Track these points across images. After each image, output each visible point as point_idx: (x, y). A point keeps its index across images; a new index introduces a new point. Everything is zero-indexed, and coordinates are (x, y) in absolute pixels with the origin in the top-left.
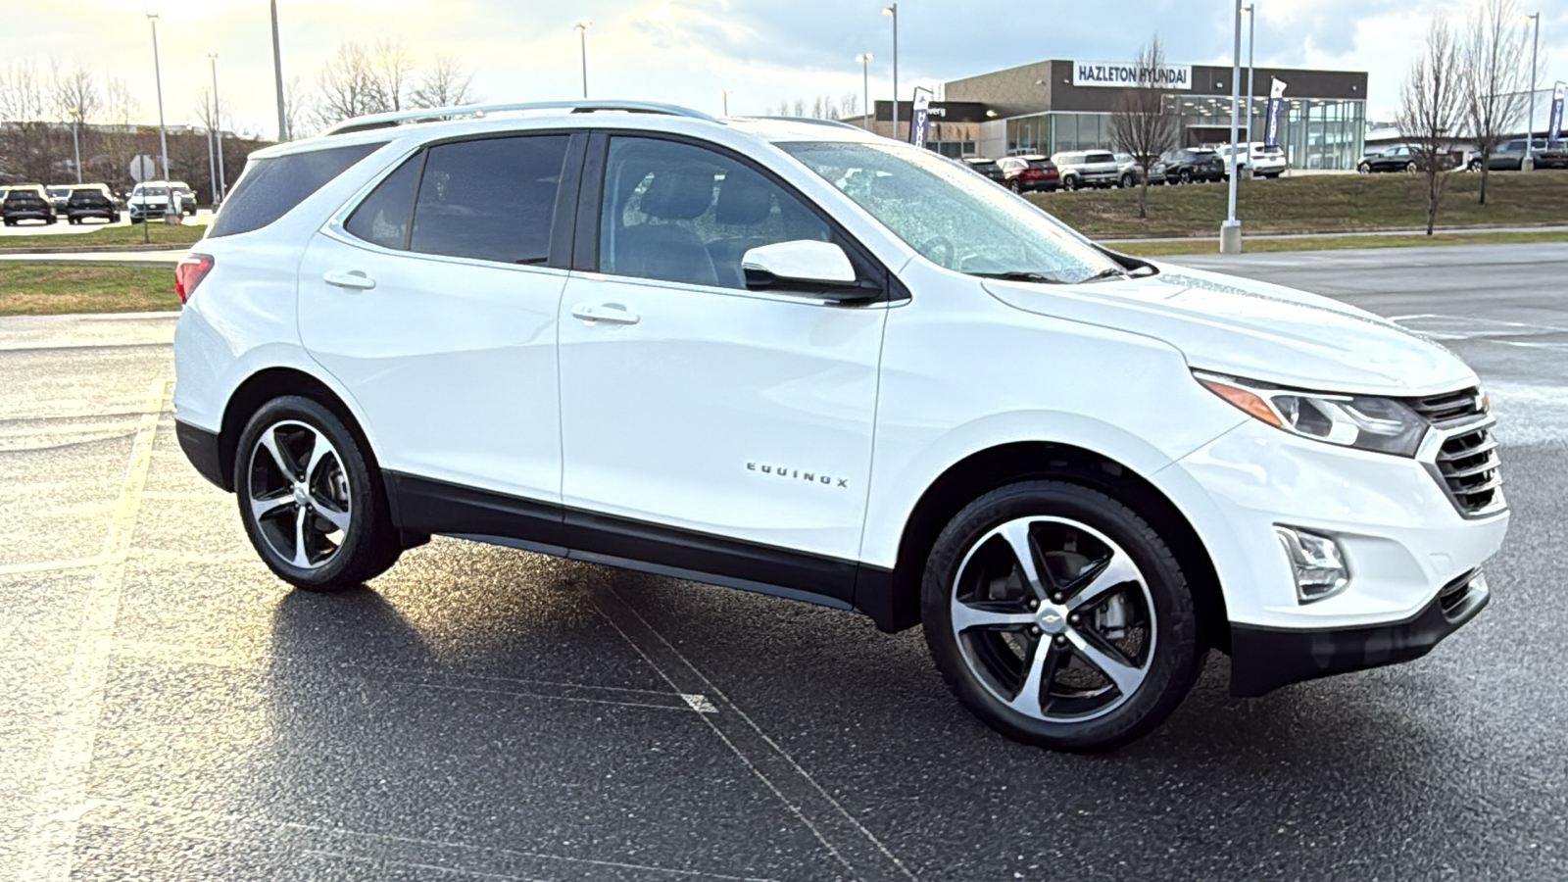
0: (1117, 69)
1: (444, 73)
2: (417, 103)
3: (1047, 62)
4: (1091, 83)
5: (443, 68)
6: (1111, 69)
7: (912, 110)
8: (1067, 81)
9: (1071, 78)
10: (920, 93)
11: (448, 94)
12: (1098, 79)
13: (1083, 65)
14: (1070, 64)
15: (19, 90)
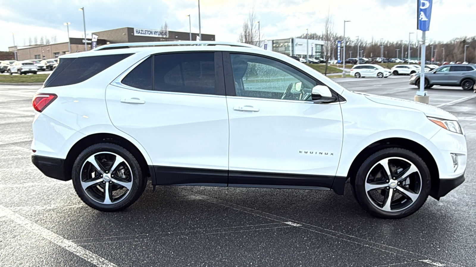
0: (147, 31)
3: (125, 28)
4: (139, 35)
6: (145, 31)
8: (132, 34)
9: (133, 33)
10: (94, 36)
12: (142, 34)
13: (137, 29)
14: (133, 29)
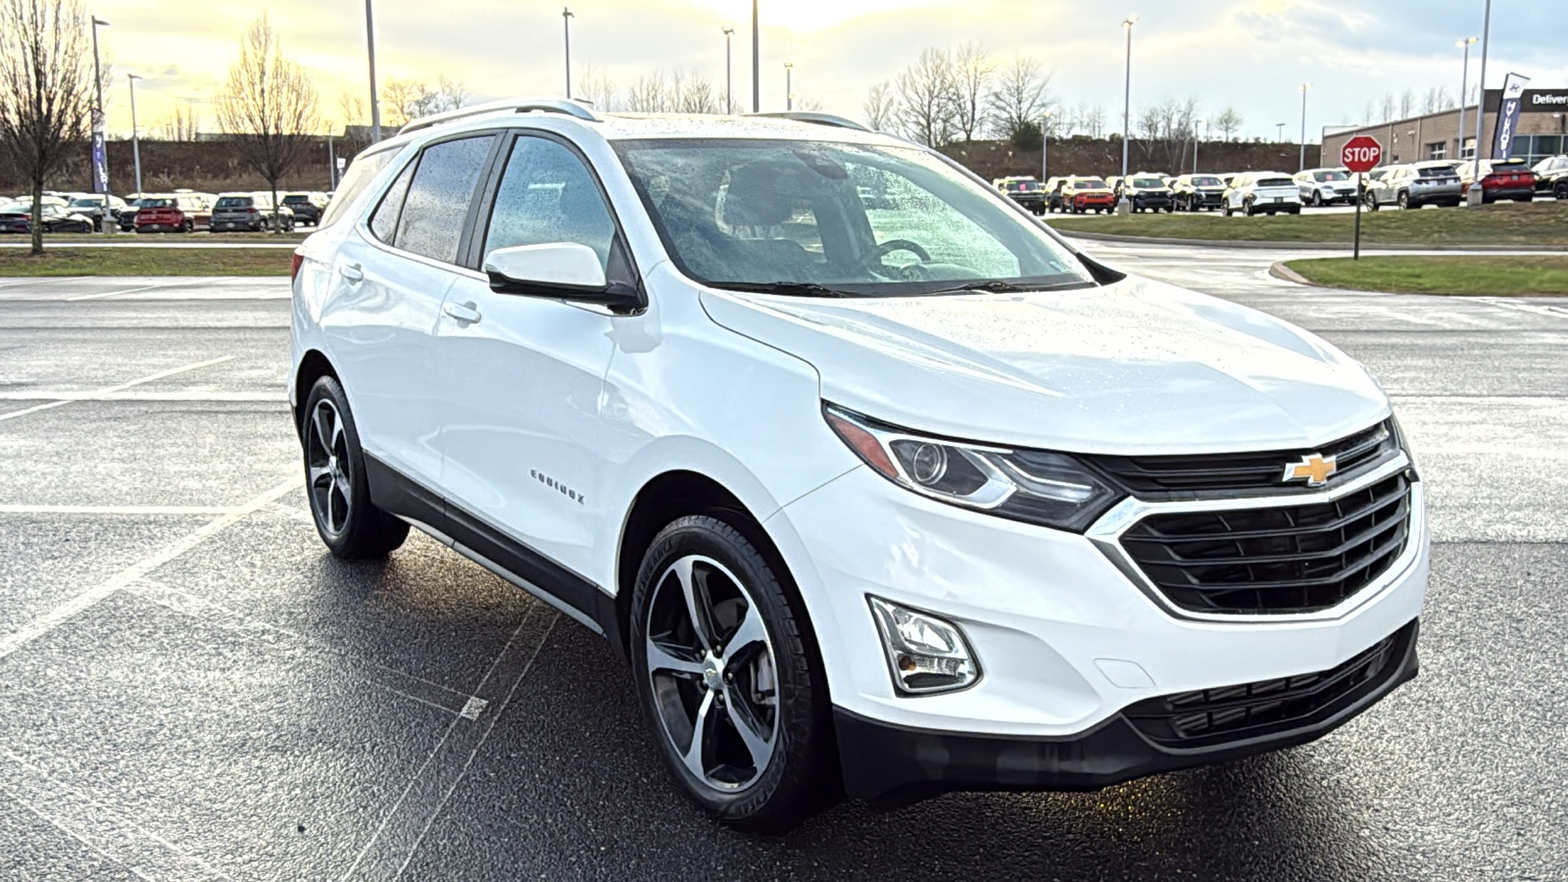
1: (1022, 74)
2: (993, 104)
5: (1021, 69)
7: (1502, 99)
10: (1512, 80)
11: (1025, 95)
15: (648, 101)
